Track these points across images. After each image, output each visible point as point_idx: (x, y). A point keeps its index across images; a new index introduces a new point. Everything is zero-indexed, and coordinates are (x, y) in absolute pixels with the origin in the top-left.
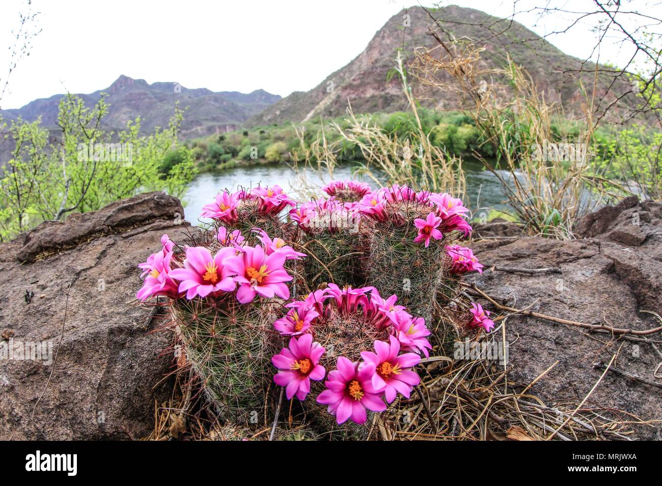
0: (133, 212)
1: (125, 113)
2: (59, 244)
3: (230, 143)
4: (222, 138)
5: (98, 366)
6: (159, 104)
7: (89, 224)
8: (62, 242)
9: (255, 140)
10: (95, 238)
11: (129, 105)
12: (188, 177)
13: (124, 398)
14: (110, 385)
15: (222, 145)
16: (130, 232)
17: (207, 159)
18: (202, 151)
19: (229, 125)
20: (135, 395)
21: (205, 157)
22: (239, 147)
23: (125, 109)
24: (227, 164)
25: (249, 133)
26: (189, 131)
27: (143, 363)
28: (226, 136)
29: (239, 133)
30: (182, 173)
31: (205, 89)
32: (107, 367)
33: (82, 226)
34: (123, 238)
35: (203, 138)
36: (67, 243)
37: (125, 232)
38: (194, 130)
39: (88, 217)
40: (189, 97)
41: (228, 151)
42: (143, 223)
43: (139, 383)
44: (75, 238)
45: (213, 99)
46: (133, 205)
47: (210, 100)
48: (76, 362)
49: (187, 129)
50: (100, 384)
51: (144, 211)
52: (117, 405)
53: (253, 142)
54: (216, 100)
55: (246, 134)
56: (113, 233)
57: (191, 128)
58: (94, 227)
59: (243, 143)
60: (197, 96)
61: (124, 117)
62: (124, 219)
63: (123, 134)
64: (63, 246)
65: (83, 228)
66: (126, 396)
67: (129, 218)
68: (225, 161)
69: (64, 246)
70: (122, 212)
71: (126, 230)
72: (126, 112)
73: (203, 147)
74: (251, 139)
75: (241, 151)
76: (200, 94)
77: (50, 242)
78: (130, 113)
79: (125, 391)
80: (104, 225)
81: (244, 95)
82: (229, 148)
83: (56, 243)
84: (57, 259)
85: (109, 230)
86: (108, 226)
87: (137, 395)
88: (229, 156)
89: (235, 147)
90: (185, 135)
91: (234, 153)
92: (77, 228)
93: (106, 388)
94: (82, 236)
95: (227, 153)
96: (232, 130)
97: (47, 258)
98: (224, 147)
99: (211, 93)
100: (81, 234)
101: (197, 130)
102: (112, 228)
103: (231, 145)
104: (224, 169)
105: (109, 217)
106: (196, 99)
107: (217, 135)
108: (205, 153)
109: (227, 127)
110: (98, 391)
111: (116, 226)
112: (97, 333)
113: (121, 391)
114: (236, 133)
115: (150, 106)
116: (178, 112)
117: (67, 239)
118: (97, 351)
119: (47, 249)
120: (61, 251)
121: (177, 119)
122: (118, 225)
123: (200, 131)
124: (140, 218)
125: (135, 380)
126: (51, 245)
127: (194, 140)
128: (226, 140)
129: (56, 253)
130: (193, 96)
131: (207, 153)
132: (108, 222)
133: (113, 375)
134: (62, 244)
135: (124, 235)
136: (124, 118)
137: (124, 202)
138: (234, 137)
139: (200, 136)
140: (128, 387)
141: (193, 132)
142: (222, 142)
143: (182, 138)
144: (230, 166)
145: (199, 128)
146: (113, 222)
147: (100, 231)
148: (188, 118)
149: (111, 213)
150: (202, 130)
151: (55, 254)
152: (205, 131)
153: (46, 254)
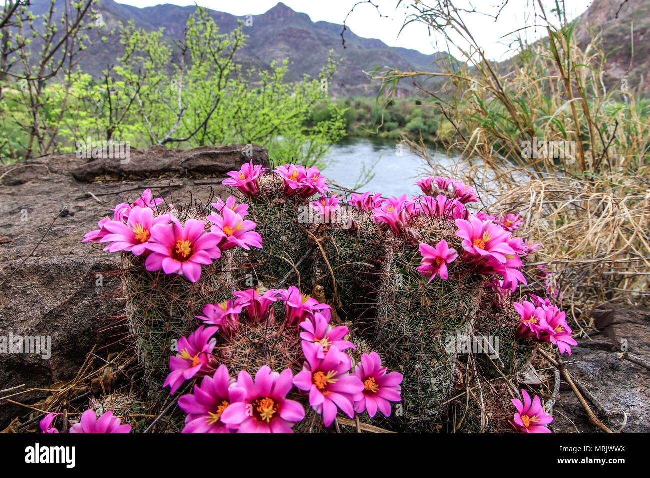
0: (216, 161)
1: (281, 50)
2: (126, 173)
3: (399, 111)
4: (391, 104)
5: (65, 294)
6: (324, 48)
7: (167, 161)
8: (130, 171)
9: (428, 113)
10: (168, 176)
11: (287, 42)
12: (333, 138)
13: (69, 333)
14: (63, 316)
15: (389, 111)
16: (206, 180)
17: (370, 124)
18: (365, 113)
19: (401, 89)
20: (85, 335)
21: (367, 121)
22: (408, 117)
23: (282, 45)
24: (391, 134)
25: (423, 103)
26: (354, 88)
27: (113, 306)
28: (396, 102)
29: (412, 101)
30: (328, 133)
31: (379, 41)
32: (72, 298)
33: (158, 161)
34: (195, 184)
35: (369, 99)
36: (135, 173)
37: (202, 178)
38: (360, 87)
39: (172, 154)
40: (360, 48)
41: (395, 119)
42: (224, 175)
43: (96, 323)
44: (146, 171)
45: (387, 54)
46: (219, 154)
47: (383, 55)
48: (44, 284)
49: (352, 85)
50: (51, 312)
51: (227, 163)
52: (58, 338)
53: (426, 114)
54: (390, 57)
55: (418, 103)
56: (188, 177)
57: (357, 84)
58: (170, 166)
59: (414, 114)
60: (369, 48)
61: (280, 54)
62: (203, 166)
63: (265, 75)
64: (129, 175)
65: (158, 164)
66: (72, 332)
67: (209, 166)
68: (389, 130)
69: (131, 176)
70: (204, 158)
71: (204, 177)
72: (284, 49)
73: (368, 109)
74: (424, 110)
75: (409, 121)
76: (372, 46)
77: (115, 168)
78: (288, 51)
79: (74, 327)
80: (181, 166)
81: (424, 56)
82: (396, 116)
83: (122, 171)
84: (116, 186)
85: (185, 173)
86: (185, 168)
87: (87, 336)
88: (395, 125)
89: (403, 115)
90: (348, 91)
91: (402, 123)
92: (152, 161)
93: (56, 317)
94: (155, 171)
95: (393, 121)
96: (403, 95)
97: (108, 182)
98: (391, 113)
99: (386, 47)
100: (154, 168)
101: (364, 88)
102: (189, 171)
103: (400, 113)
104: (387, 138)
105: (188, 160)
106: (367, 51)
107: (386, 98)
108: (369, 116)
109: (399, 92)
110: (44, 318)
111: (193, 170)
112: (82, 264)
113: (71, 325)
114: (407, 100)
115: (313, 49)
116: (332, 63)
117: (137, 169)
118: (73, 281)
119: (110, 174)
120: (126, 179)
121: (330, 71)
122: (194, 170)
123: (366, 89)
124: (220, 169)
125: (94, 319)
126: (116, 171)
127: (359, 99)
128: (395, 106)
129: (120, 180)
130: (363, 47)
131: (372, 116)
132: (186, 165)
133: (74, 308)
134: (129, 173)
135: (197, 182)
136: (279, 56)
137: (216, 149)
138: (404, 104)
139: (366, 96)
140: (81, 324)
141: (359, 90)
142: (390, 107)
143: (346, 93)
144: (394, 136)
145: (366, 86)
146: (191, 166)
147: (176, 171)
148: (356, 72)
149: (192, 156)
150: (370, 89)
151: (118, 181)
152: (372, 91)
153: (108, 178)
